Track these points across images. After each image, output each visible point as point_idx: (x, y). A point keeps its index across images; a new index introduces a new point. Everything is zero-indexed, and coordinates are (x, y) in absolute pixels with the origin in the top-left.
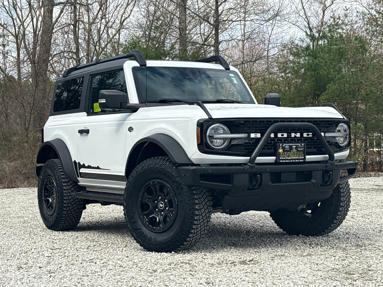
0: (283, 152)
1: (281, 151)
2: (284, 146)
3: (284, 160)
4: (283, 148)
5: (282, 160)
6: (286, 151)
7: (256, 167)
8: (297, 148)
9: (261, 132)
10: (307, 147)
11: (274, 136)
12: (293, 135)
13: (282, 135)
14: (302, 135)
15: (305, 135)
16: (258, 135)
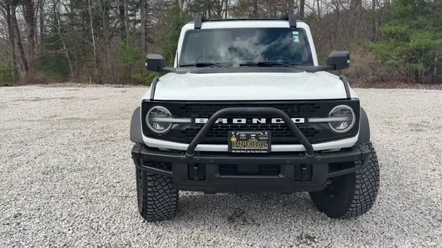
0: (237, 140)
1: (234, 139)
2: (237, 134)
3: (238, 150)
4: (238, 137)
5: (235, 150)
6: (242, 140)
7: (195, 157)
8: (257, 137)
9: (209, 118)
10: (272, 136)
11: (226, 122)
12: (255, 121)
13: (238, 121)
14: (269, 121)
15: (274, 121)
16: (205, 121)
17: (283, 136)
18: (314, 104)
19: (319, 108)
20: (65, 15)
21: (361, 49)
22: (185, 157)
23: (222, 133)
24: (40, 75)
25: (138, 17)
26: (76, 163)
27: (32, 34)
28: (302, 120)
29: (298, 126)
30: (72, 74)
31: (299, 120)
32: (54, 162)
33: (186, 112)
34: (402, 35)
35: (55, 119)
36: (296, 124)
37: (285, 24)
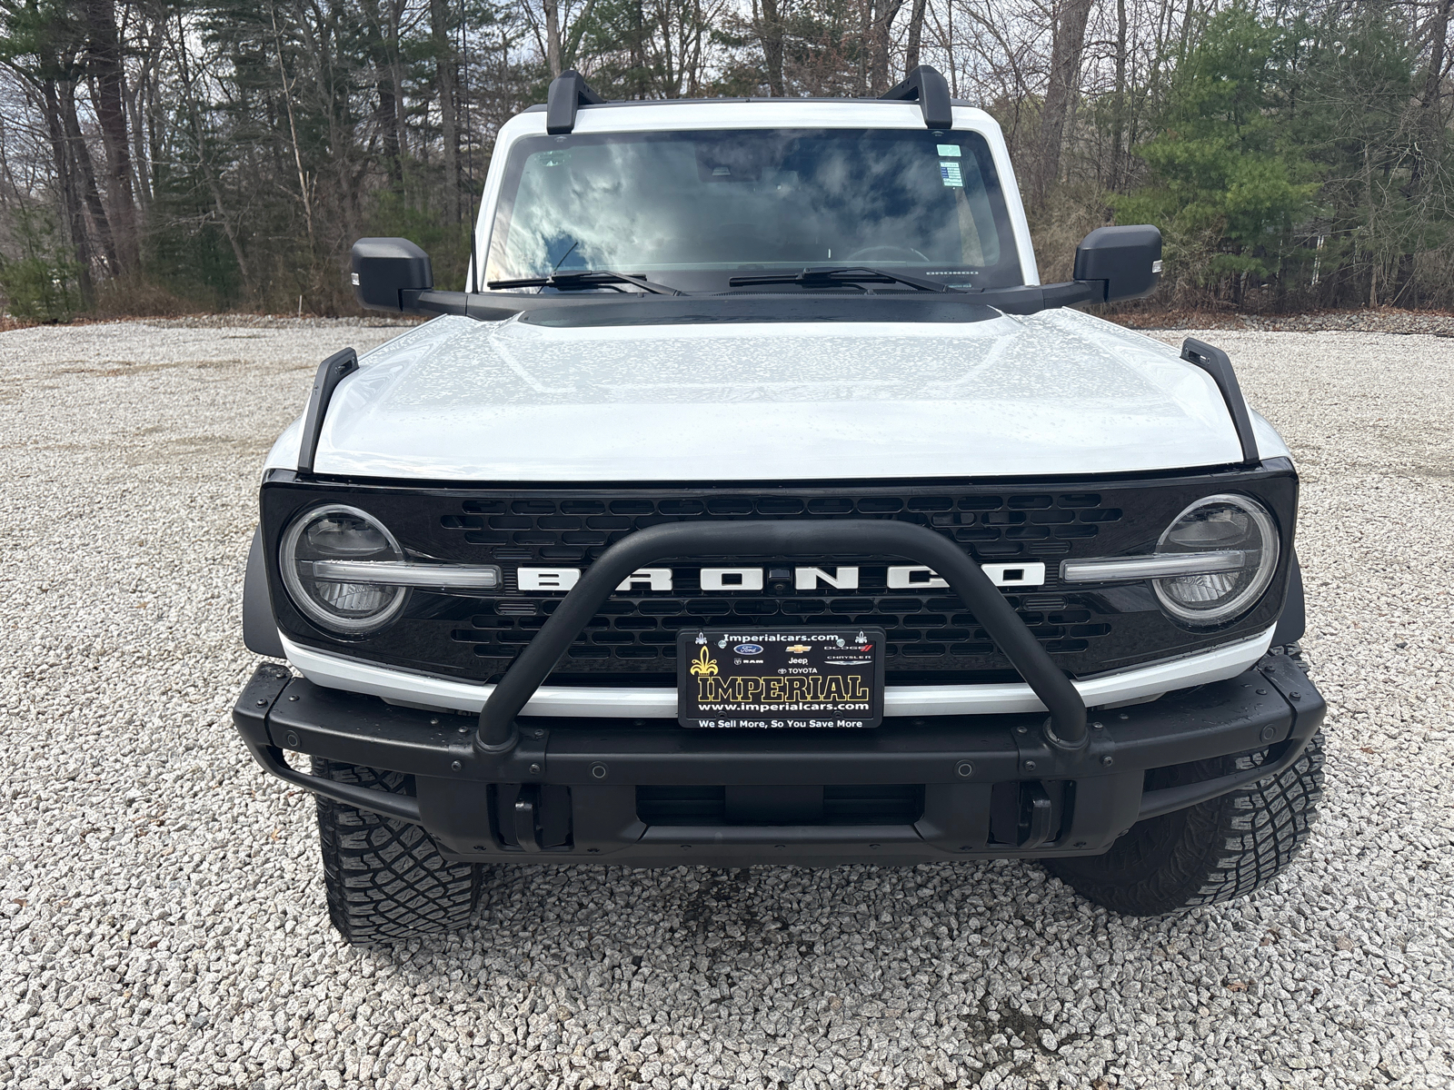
0: (724, 674)
1: (704, 668)
2: (722, 645)
3: (727, 716)
4: (725, 659)
5: (711, 715)
6: (744, 670)
7: (521, 755)
8: (817, 655)
9: (583, 563)
10: (891, 649)
11: (668, 586)
12: (806, 578)
13: (727, 579)
14: (873, 576)
15: (898, 578)
16: (567, 578)
17: (941, 649)
18: (1095, 497)
19: (1116, 513)
20: (219, 107)
21: (1082, 212)
22: (469, 750)
23: (645, 637)
24: (152, 292)
25: (436, 118)
26: (161, 626)
27: (121, 168)
28: (1034, 574)
29: (1014, 602)
30: (247, 289)
31: (1018, 574)
32: (82, 623)
33: (470, 536)
34: (1205, 169)
35: (149, 440)
36: (1003, 589)
37: (908, 116)
